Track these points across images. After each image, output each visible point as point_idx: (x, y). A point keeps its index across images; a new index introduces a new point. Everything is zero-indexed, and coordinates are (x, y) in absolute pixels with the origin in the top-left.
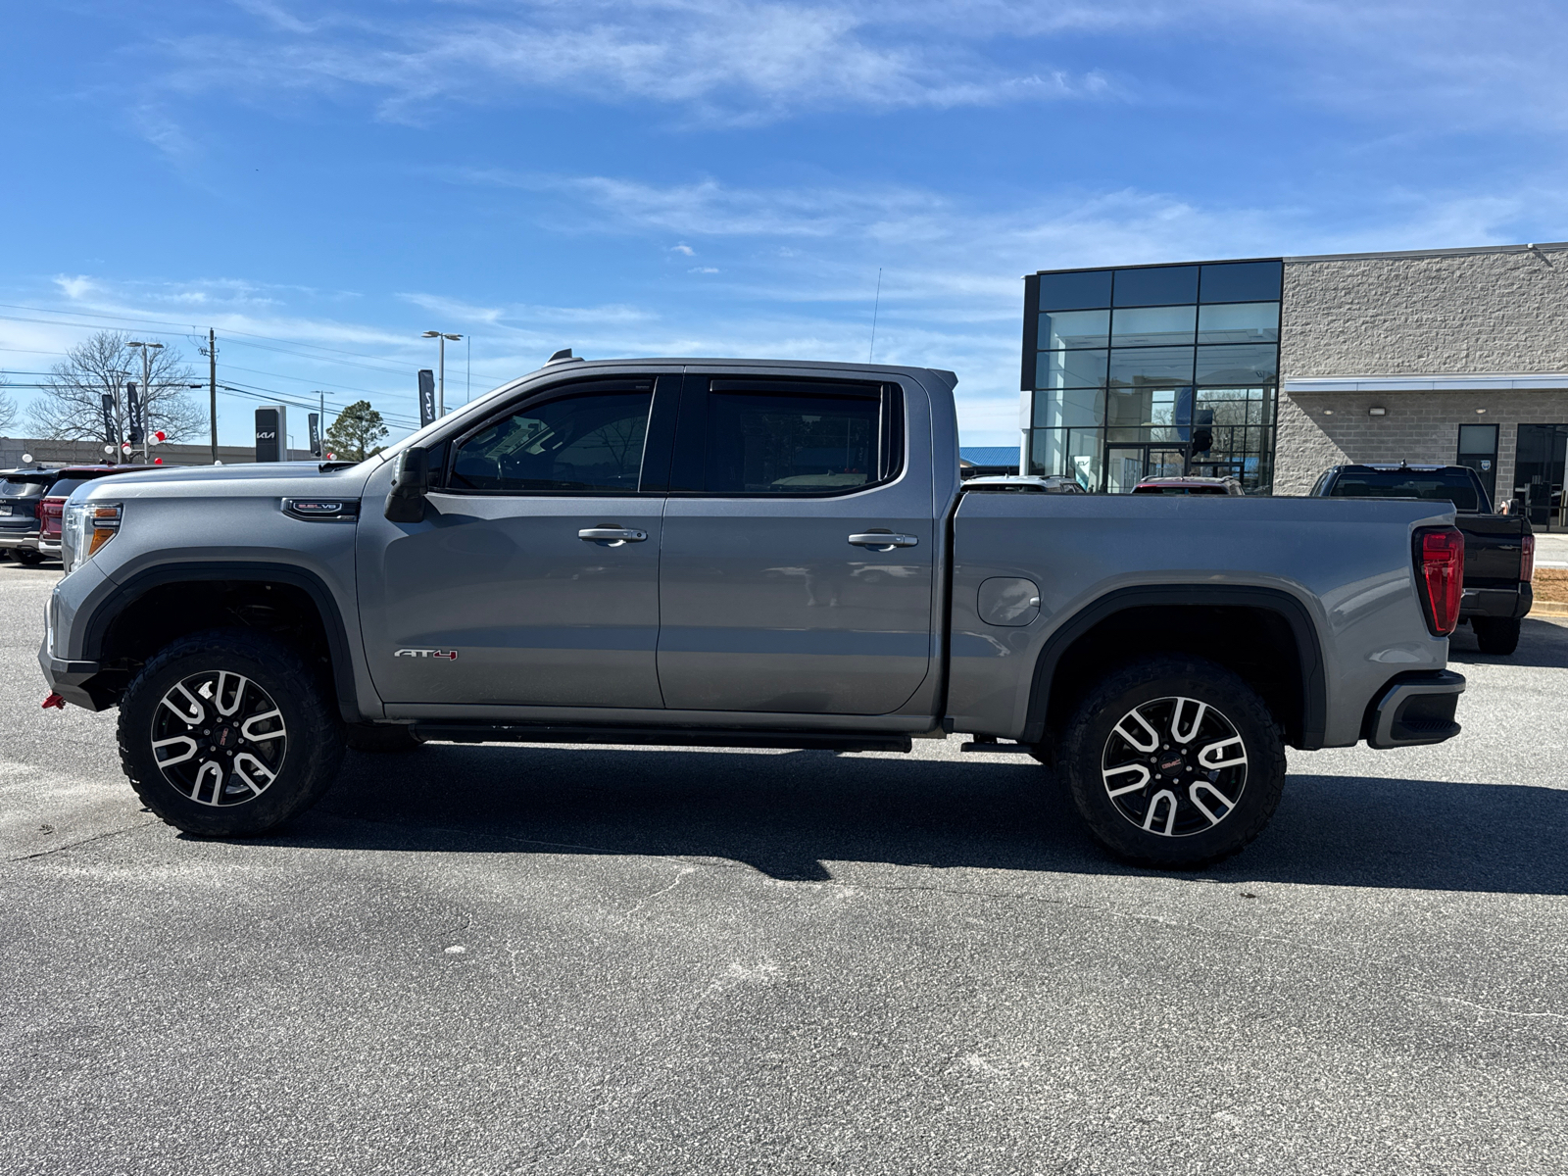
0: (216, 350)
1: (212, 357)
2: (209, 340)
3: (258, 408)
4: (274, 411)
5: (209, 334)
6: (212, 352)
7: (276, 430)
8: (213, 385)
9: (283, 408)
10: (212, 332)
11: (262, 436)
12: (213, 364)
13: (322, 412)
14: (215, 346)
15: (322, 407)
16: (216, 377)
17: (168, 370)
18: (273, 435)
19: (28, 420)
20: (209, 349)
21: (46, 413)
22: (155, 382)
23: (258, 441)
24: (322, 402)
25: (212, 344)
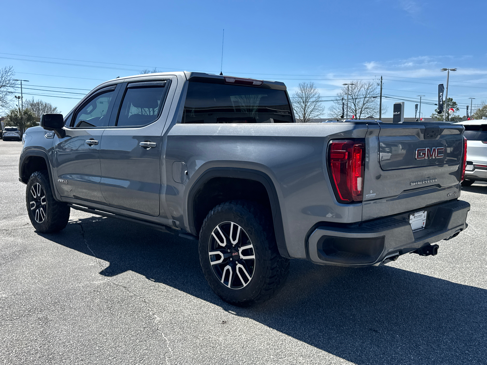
0: (382, 84)
1: (381, 86)
2: (380, 80)
3: (395, 104)
4: (400, 104)
5: (380, 78)
6: (381, 84)
7: (400, 111)
8: (381, 96)
9: (403, 103)
10: (382, 77)
11: (395, 114)
12: (381, 89)
13: (420, 103)
14: (382, 82)
15: (420, 102)
16: (382, 93)
17: (372, 92)
18: (399, 113)
19: (329, 112)
20: (380, 83)
21: (334, 109)
22: (368, 96)
23: (394, 115)
24: (421, 99)
25: (381, 81)
